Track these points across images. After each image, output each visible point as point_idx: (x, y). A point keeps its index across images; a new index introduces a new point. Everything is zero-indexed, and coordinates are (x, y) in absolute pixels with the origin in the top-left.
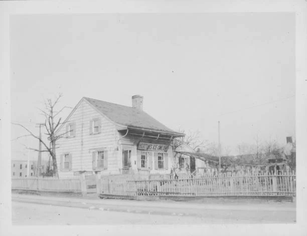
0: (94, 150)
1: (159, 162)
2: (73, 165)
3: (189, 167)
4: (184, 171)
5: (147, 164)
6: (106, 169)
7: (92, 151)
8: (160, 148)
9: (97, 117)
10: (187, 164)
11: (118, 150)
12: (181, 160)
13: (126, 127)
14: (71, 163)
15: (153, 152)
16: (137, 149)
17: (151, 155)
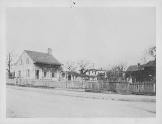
0: (27, 70)
1: (52, 75)
3: (68, 77)
4: (65, 78)
5: (47, 75)
6: (30, 77)
8: (53, 70)
9: (28, 58)
10: (66, 76)
11: (33, 70)
12: (64, 74)
13: (35, 62)
14: (21, 74)
15: (50, 71)
16: (42, 70)
17: (48, 72)
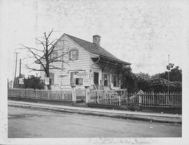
0: (72, 72)
2: (55, 81)
6: (81, 85)
7: (70, 72)
9: (75, 48)
11: (91, 72)
13: (99, 56)
14: (54, 80)
15: (111, 75)
16: (102, 72)
